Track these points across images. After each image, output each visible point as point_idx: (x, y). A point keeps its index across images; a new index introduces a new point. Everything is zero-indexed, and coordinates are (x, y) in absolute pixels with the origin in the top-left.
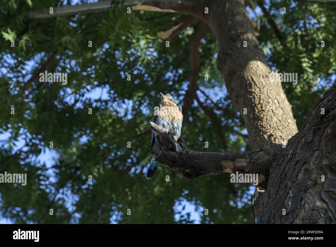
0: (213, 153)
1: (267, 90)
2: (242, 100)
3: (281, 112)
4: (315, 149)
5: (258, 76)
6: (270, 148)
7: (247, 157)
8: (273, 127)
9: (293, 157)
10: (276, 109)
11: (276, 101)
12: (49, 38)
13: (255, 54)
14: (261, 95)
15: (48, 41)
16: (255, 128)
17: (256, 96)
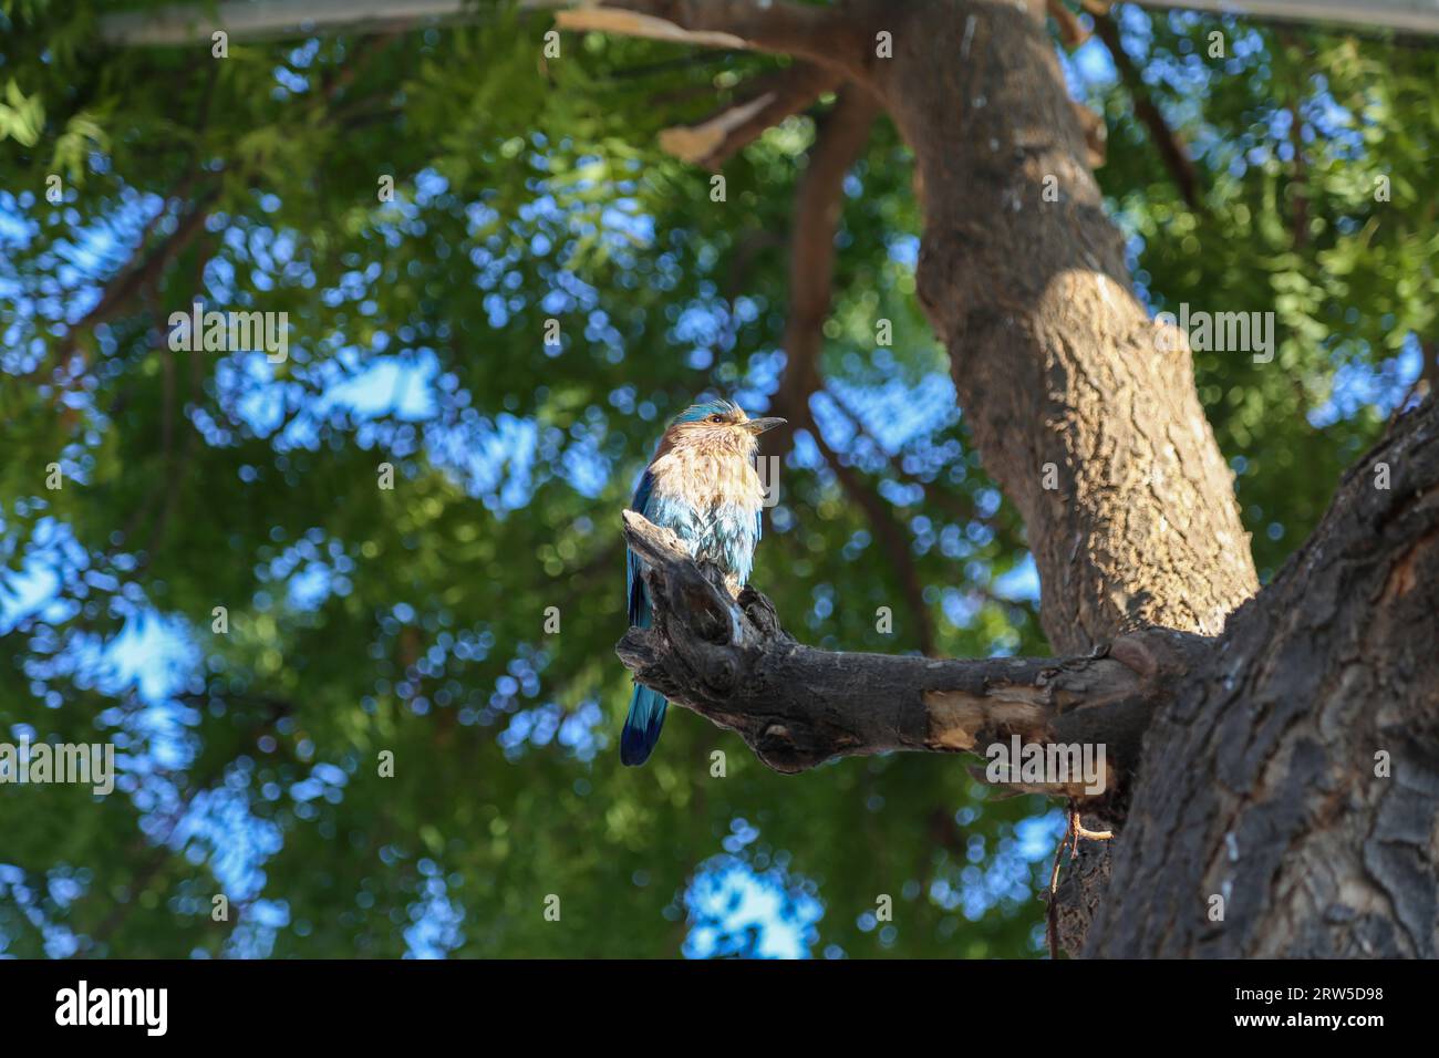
0: (895, 658)
1: (1132, 400)
2: (1019, 438)
3: (1188, 497)
4: (1344, 657)
5: (1094, 341)
6: (1143, 649)
7: (1041, 680)
8: (1151, 560)
9: (1248, 688)
10: (1168, 485)
11: (1168, 450)
12: (185, 134)
13: (1085, 242)
14: (1105, 419)
15: (183, 146)
16: (1074, 561)
17: (1081, 424)
